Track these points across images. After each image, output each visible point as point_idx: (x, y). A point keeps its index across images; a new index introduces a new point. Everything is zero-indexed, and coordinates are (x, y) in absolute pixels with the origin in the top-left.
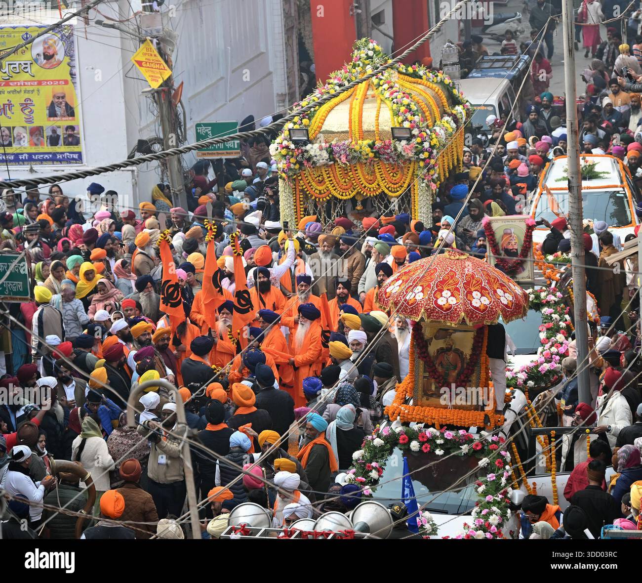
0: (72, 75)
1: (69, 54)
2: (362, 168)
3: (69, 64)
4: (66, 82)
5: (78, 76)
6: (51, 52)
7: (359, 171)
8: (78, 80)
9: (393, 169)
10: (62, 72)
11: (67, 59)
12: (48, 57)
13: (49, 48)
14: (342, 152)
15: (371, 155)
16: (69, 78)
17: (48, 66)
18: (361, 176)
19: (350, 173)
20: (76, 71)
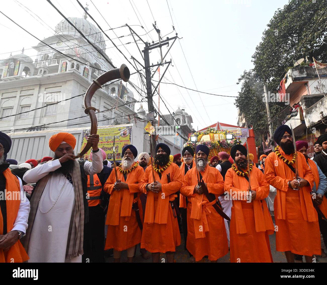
0: (130, 139)
1: (130, 133)
2: (215, 150)
3: (129, 136)
4: (128, 141)
5: (131, 139)
6: (125, 133)
7: (214, 151)
8: (131, 140)
9: (226, 150)
10: (128, 138)
11: (129, 135)
12: (124, 134)
13: (125, 132)
14: (209, 144)
15: (219, 145)
16: (129, 140)
17: (124, 137)
18: (215, 153)
19: (211, 152)
20: (131, 138)
